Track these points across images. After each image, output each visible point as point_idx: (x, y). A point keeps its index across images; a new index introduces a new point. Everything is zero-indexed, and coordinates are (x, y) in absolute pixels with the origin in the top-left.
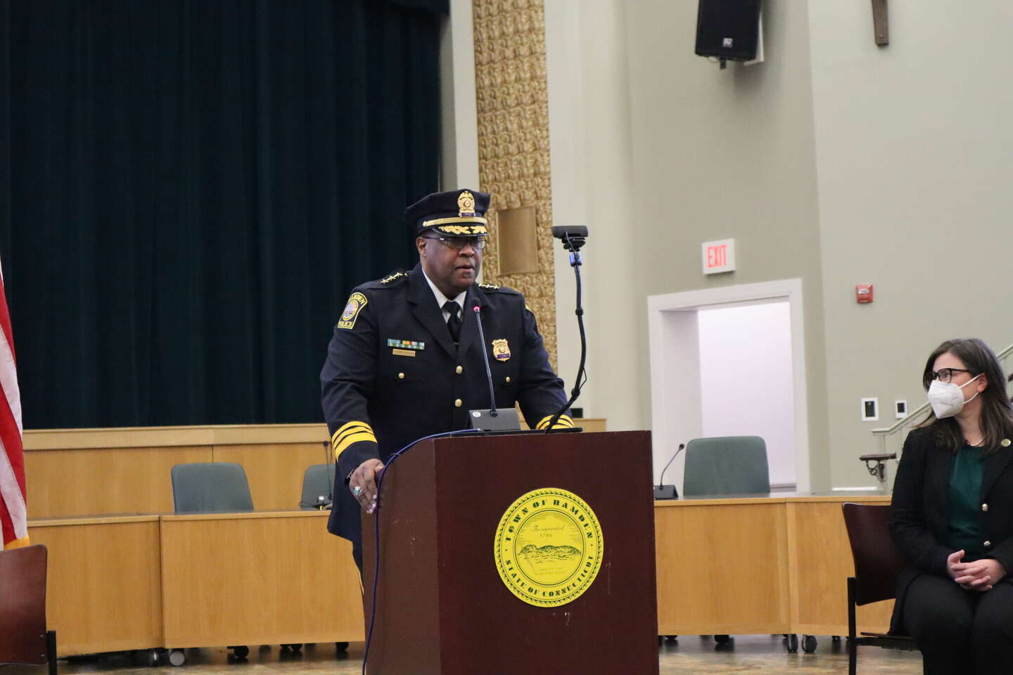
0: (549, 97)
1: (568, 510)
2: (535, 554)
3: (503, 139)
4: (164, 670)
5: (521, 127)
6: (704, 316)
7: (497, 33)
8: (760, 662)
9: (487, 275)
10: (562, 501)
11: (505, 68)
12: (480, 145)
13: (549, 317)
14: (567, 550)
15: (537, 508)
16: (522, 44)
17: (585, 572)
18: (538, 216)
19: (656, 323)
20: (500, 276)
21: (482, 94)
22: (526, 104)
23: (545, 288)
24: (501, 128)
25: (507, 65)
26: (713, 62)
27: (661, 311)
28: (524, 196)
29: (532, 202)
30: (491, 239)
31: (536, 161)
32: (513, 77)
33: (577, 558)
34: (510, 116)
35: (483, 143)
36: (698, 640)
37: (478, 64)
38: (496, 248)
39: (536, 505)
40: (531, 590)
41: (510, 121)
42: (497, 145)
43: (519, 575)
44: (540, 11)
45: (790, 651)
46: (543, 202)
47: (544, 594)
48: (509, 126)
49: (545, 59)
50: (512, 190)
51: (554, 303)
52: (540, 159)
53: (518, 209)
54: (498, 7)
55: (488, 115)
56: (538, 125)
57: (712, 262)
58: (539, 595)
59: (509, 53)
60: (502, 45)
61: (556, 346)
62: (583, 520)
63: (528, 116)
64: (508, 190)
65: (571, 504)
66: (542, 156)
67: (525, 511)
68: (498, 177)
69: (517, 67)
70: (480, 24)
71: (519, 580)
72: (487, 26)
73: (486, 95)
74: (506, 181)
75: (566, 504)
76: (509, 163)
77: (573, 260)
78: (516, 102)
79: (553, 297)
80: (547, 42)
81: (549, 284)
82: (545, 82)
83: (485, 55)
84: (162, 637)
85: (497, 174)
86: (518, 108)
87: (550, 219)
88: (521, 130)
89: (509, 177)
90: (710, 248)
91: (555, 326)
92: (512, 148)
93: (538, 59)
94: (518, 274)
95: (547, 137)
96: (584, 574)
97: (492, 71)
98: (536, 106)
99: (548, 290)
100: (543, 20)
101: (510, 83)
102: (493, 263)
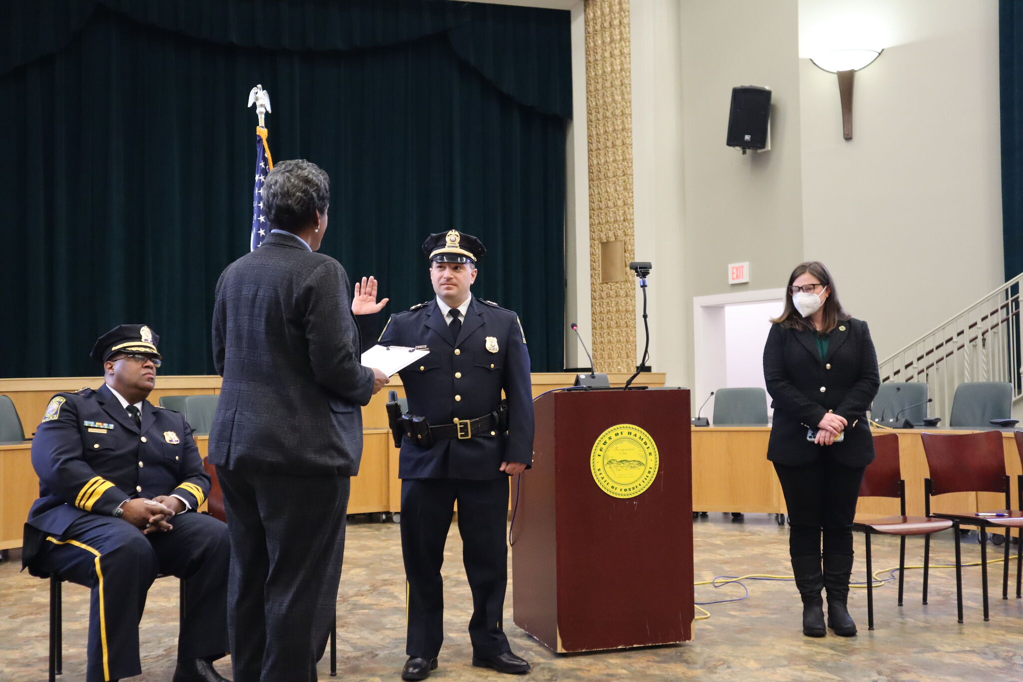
0: (634, 172)
1: (637, 438)
2: (616, 465)
3: (605, 198)
4: (389, 525)
5: (616, 191)
6: (729, 310)
7: (602, 131)
8: (759, 531)
9: (593, 283)
10: (633, 432)
11: (607, 153)
12: (590, 201)
13: (631, 309)
14: (636, 463)
15: (618, 437)
16: (617, 138)
17: (647, 476)
18: (626, 246)
19: (698, 313)
20: (601, 284)
21: (592, 169)
22: (619, 176)
23: (629, 291)
24: (603, 191)
25: (608, 151)
26: (739, 150)
27: (701, 306)
28: (617, 233)
29: (622, 237)
30: (596, 260)
31: (625, 212)
32: (611, 159)
33: (642, 468)
34: (609, 183)
35: (592, 200)
36: (721, 515)
37: (590, 150)
38: (599, 266)
39: (617, 434)
40: (613, 487)
41: (609, 186)
42: (601, 202)
43: (606, 478)
44: (629, 117)
45: (779, 524)
46: (629, 237)
47: (621, 490)
48: (609, 190)
49: (632, 148)
50: (610, 230)
51: (635, 301)
52: (627, 210)
53: (613, 242)
54: (603, 115)
55: (596, 183)
56: (627, 189)
57: (735, 276)
58: (618, 491)
59: (609, 144)
60: (605, 139)
61: (635, 327)
62: (646, 444)
63: (620, 184)
64: (607, 229)
65: (639, 435)
66: (629, 208)
67: (610, 438)
68: (601, 221)
69: (614, 153)
70: (592, 125)
71: (606, 481)
72: (596, 127)
73: (595, 170)
74: (606, 224)
75: (636, 434)
76: (608, 213)
77: (642, 284)
78: (613, 174)
79: (634, 297)
80: (633, 137)
81: (631, 289)
82: (632, 163)
83: (594, 145)
84: (388, 505)
85: (600, 220)
86: (614, 179)
87: (633, 248)
88: (616, 193)
89: (608, 222)
90: (733, 268)
91: (635, 315)
92: (610, 204)
93: (627, 148)
94: (612, 282)
95: (632, 197)
96: (646, 478)
97: (598, 155)
98: (625, 177)
99: (631, 292)
100: (631, 123)
101: (609, 163)
102: (597, 275)
